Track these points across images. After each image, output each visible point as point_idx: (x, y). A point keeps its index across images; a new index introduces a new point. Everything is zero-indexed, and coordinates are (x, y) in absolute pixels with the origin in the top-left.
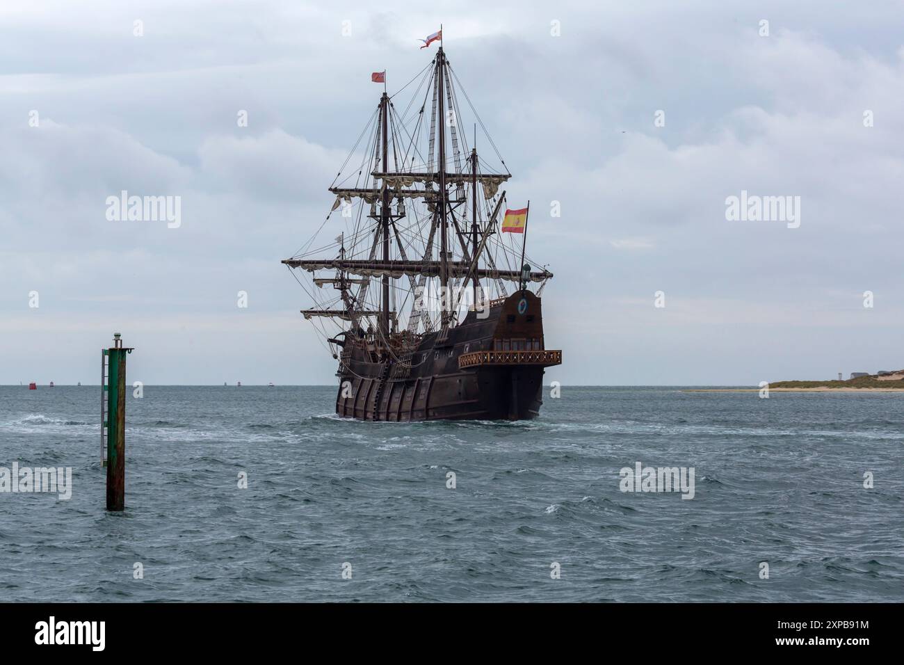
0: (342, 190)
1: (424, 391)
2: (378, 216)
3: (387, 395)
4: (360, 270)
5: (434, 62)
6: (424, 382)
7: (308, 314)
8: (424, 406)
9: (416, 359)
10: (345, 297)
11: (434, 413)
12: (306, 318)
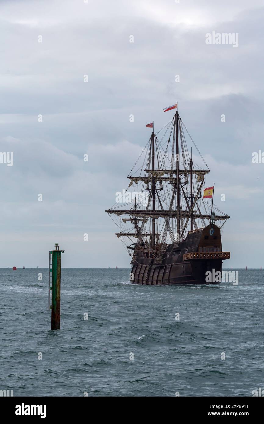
0: (133, 178)
1: (168, 271)
2: (150, 190)
3: (152, 273)
4: (139, 215)
5: (174, 118)
6: (168, 267)
7: (119, 235)
8: (167, 278)
9: (165, 255)
10: (136, 227)
11: (172, 281)
12: (118, 237)
